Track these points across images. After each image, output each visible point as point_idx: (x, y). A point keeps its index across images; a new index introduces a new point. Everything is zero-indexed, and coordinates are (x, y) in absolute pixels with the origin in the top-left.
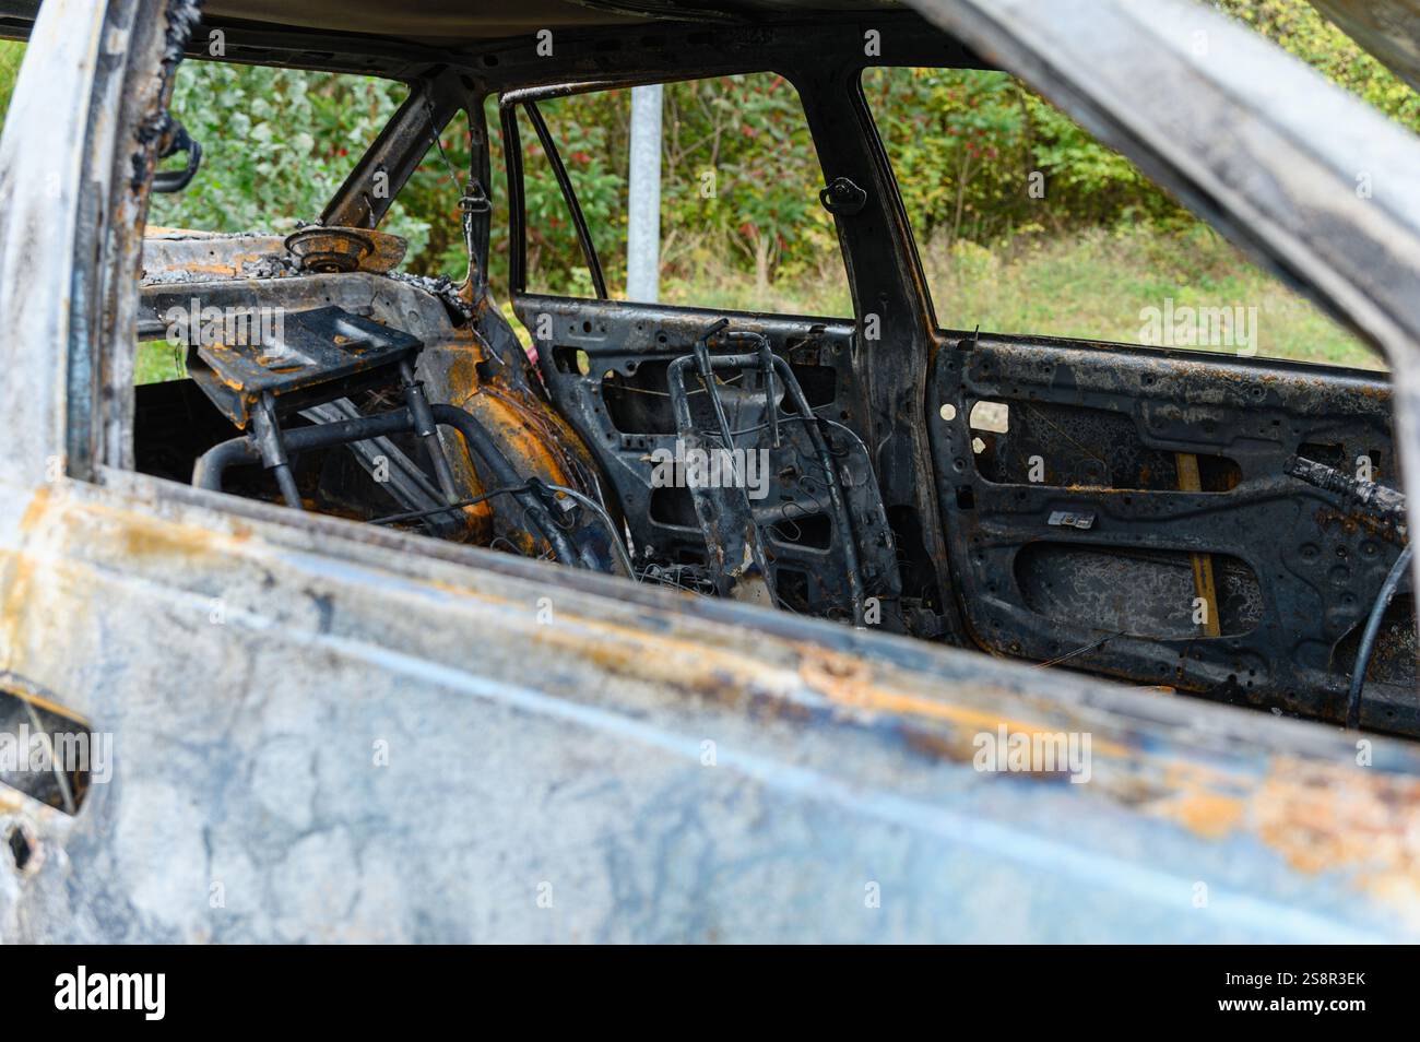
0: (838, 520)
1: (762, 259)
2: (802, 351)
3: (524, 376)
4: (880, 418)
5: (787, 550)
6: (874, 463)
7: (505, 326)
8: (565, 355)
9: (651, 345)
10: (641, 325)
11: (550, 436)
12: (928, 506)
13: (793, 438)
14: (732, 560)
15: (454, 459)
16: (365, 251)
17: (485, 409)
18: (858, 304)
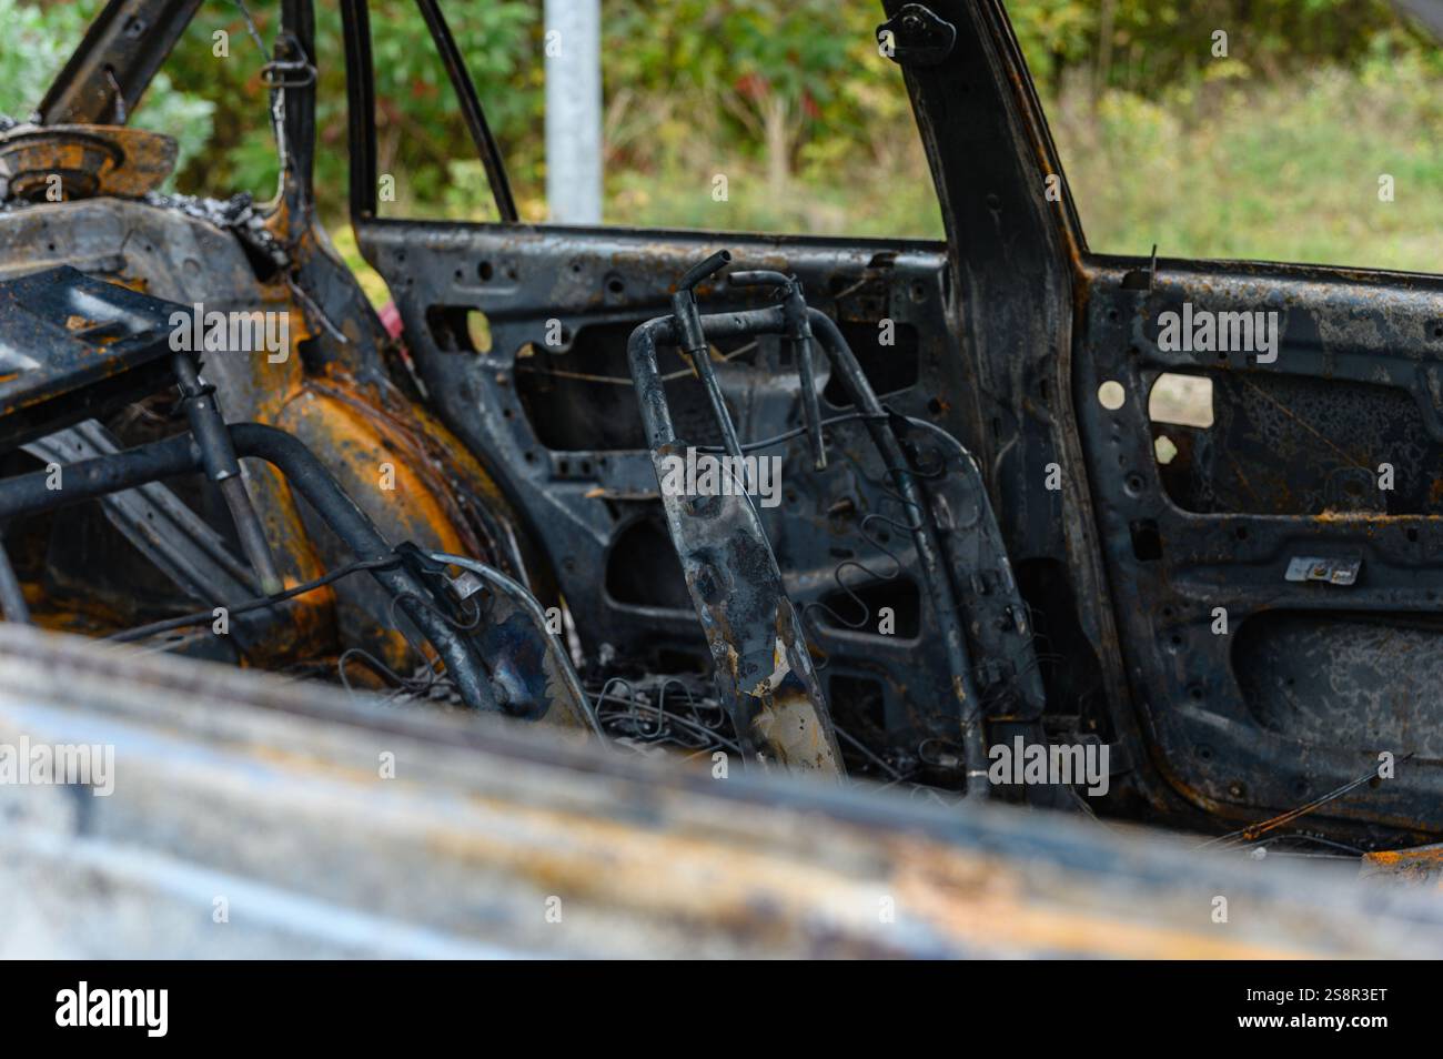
0: (932, 588)
1: (777, 134)
2: (858, 299)
3: (379, 360)
4: (995, 410)
5: (845, 642)
6: (988, 484)
7: (345, 275)
8: (450, 322)
9: (597, 298)
10: (578, 263)
11: (428, 462)
12: (1085, 557)
13: (849, 449)
14: (753, 669)
15: (267, 509)
16: (109, 163)
17: (315, 420)
18: (951, 215)
